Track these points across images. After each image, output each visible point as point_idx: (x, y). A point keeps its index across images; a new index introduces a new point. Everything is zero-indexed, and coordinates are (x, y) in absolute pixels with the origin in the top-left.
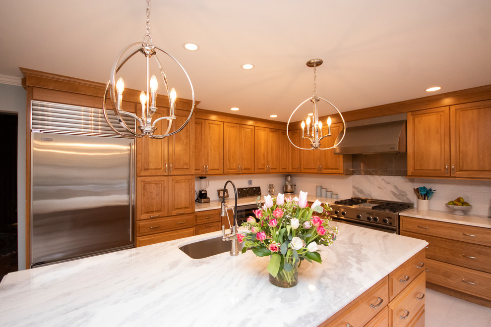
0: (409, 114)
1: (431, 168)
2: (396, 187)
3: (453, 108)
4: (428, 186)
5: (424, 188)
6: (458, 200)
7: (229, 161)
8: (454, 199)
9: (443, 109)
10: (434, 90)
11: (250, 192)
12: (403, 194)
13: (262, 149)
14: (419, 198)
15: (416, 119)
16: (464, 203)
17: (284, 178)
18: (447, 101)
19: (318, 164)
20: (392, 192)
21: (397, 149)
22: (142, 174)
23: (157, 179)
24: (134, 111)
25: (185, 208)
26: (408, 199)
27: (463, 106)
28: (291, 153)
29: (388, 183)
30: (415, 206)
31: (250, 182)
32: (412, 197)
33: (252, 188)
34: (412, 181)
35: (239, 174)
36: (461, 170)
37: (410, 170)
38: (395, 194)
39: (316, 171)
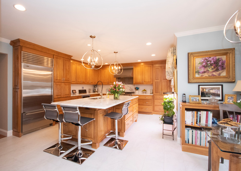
0: (134, 66)
1: (139, 81)
2: (130, 88)
3: (143, 66)
4: (138, 87)
5: (137, 87)
6: (144, 90)
7: (78, 78)
8: (143, 90)
9: (141, 66)
10: (139, 61)
11: (83, 91)
12: (132, 90)
13: (88, 75)
14: (136, 90)
15: (135, 68)
16: (145, 91)
17: (94, 87)
18: (142, 64)
19: (108, 81)
20: (129, 89)
21: (131, 76)
22: (55, 81)
23: (60, 83)
24: (53, 58)
25: (68, 95)
26: (133, 91)
27: (145, 66)
28: (97, 77)
29: (128, 87)
30: (135, 93)
31: (83, 88)
32: (134, 90)
33: (84, 90)
34: (134, 86)
35: (81, 84)
36: (145, 82)
37: (134, 82)
38: (130, 90)
39: (107, 83)
